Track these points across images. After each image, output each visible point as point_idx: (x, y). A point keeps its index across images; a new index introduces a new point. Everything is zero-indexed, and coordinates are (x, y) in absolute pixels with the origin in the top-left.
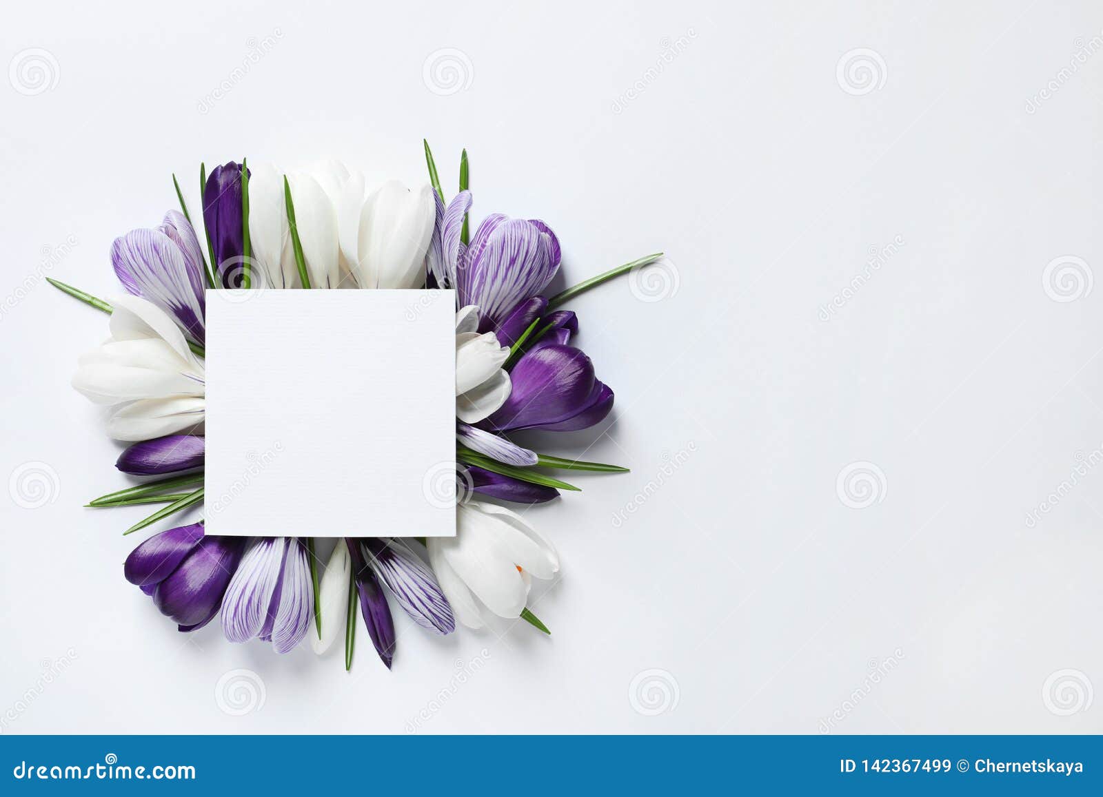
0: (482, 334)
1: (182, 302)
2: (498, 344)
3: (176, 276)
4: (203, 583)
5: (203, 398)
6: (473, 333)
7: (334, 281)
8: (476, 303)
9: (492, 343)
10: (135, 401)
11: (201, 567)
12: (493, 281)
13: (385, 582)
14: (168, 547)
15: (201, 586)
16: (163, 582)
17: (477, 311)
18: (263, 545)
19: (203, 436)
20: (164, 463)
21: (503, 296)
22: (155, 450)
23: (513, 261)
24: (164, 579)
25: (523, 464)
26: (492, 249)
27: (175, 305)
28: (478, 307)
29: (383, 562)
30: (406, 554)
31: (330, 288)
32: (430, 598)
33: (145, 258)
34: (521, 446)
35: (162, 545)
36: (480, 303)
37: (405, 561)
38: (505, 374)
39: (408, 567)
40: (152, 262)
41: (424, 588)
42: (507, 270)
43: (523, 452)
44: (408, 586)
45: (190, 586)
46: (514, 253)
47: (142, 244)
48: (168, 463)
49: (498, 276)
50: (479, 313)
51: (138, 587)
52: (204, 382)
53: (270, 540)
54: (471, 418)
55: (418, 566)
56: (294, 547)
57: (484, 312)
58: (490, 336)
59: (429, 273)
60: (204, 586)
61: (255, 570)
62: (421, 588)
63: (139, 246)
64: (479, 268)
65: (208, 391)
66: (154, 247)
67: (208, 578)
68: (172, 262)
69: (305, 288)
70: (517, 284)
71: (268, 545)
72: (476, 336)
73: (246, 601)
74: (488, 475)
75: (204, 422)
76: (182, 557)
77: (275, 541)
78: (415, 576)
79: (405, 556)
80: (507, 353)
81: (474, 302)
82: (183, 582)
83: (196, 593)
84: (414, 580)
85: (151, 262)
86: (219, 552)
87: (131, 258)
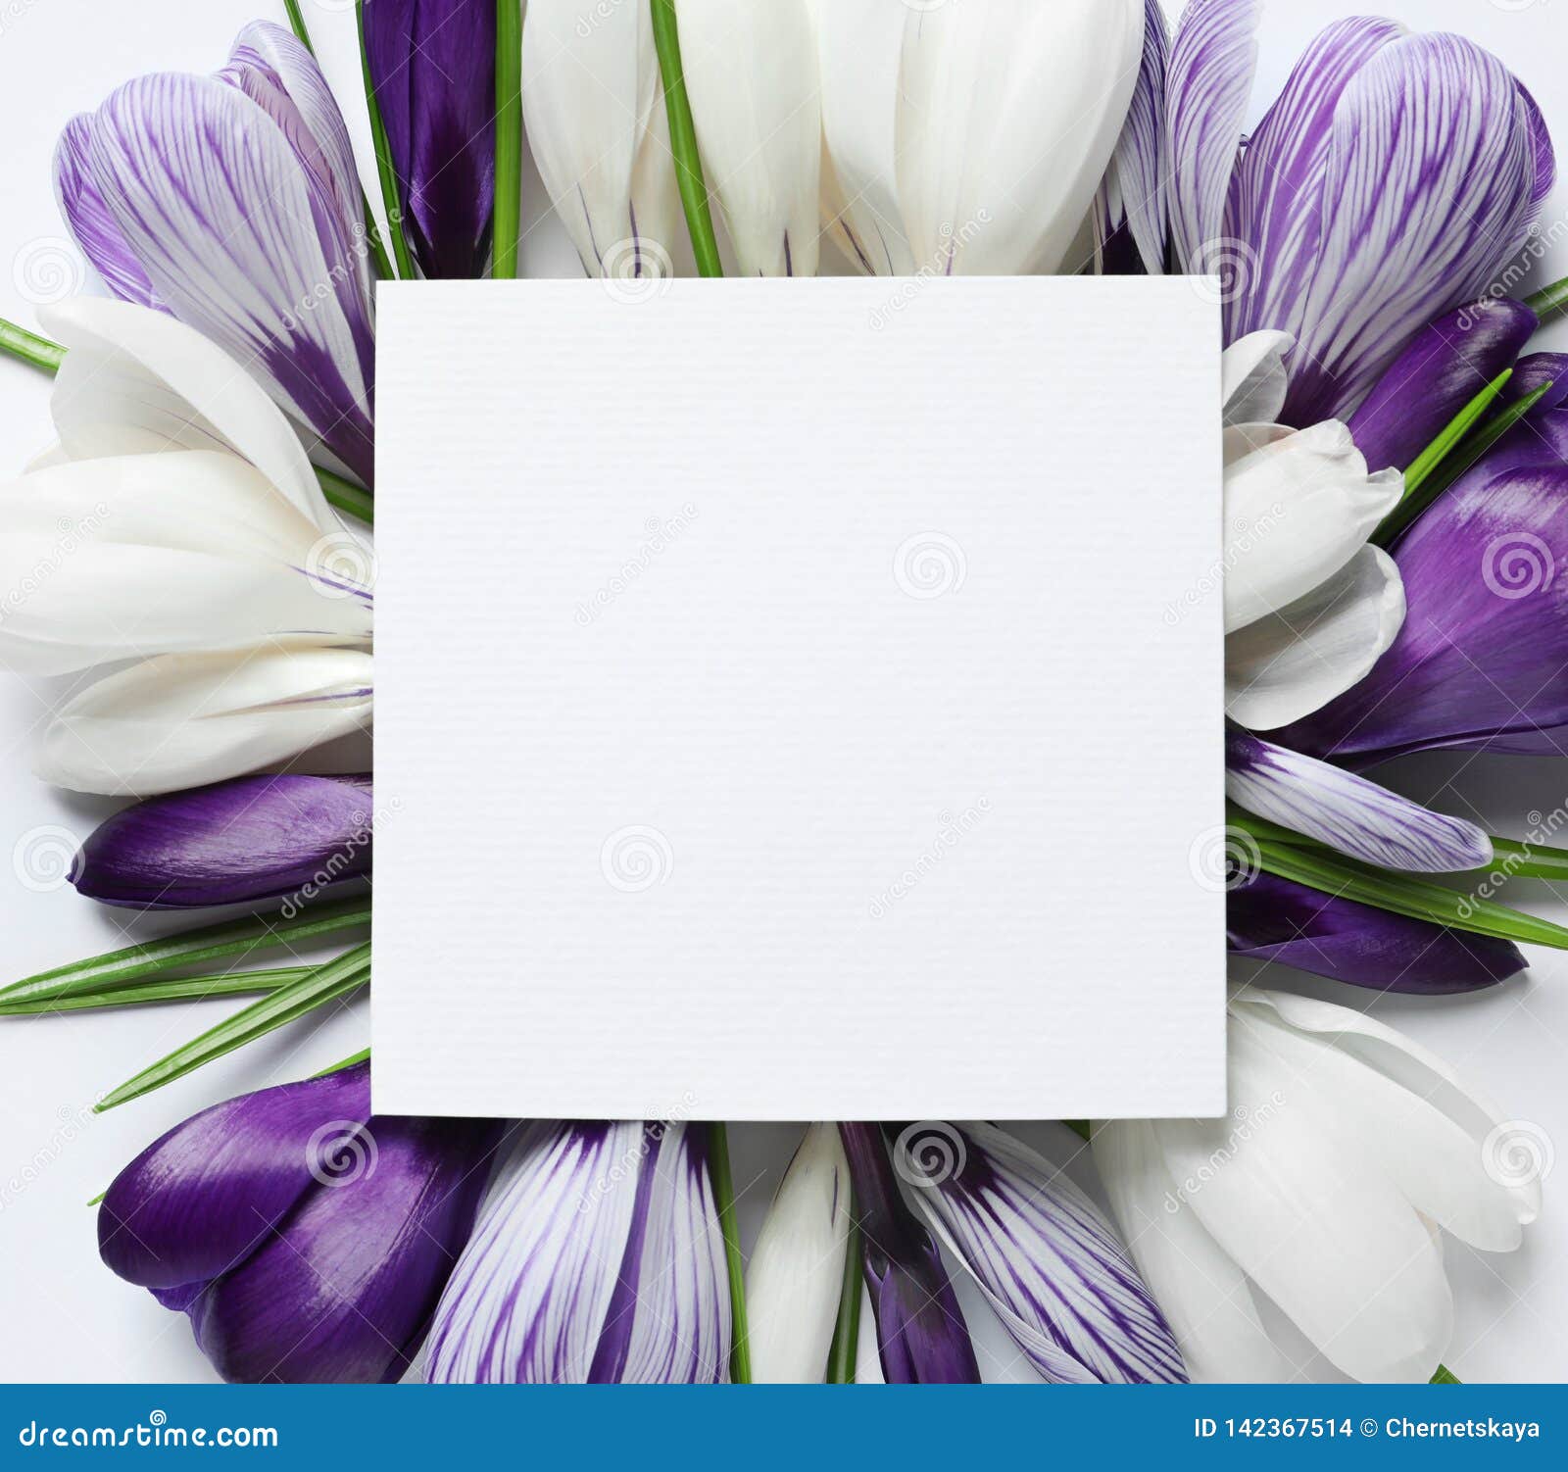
0: (1299, 429)
1: (295, 325)
2: (1358, 460)
3: (276, 232)
4: (366, 1280)
5: (368, 649)
6: (1267, 423)
7: (806, 251)
8: (1280, 325)
9: (1340, 459)
10: (138, 660)
11: (359, 1223)
12: (1354, 245)
13: (966, 1265)
14: (248, 1155)
15: (359, 1291)
16: (229, 1276)
17: (1285, 350)
18: (568, 1149)
19: (366, 777)
20: (232, 870)
21: (1382, 299)
22: (202, 826)
23: (1431, 173)
24: (233, 1263)
25: (1442, 866)
26: (1356, 133)
27: (270, 334)
28: (1287, 335)
29: (961, 1200)
30: (1032, 1169)
31: (790, 274)
32: (1120, 1320)
33: (176, 171)
34: (1438, 806)
35: (227, 1150)
36: (1293, 323)
37: (1035, 1196)
38: (1384, 560)
39: (1044, 1214)
40: (201, 186)
41: (1102, 1287)
42: (1410, 203)
43: (1443, 827)
44: (1045, 1278)
45: (324, 1289)
46: (1435, 143)
47: (167, 125)
48: (247, 869)
49: (1376, 227)
50: (1286, 359)
51: (143, 1291)
52: (371, 597)
53: (592, 1132)
54: (1269, 713)
55: (1072, 1208)
56: (673, 1155)
57: (1306, 352)
58: (1330, 435)
59: (1115, 224)
60: (369, 1289)
61: (545, 1236)
62: (1094, 1289)
63: (156, 131)
64: (1301, 204)
65: (383, 622)
66: (208, 135)
67: (384, 1260)
68: (265, 190)
69: (704, 273)
70: (1433, 257)
71: (586, 1148)
72: (1275, 437)
73: (515, 1347)
74: (1310, 901)
75: (370, 728)
76: (294, 1195)
77: (610, 1135)
78: (1070, 1244)
79: (1032, 1176)
80: (1392, 490)
81: (1272, 321)
82: (298, 1276)
83: (341, 1315)
84: (1066, 1260)
85: (197, 186)
86: (415, 1170)
87: (128, 171)
